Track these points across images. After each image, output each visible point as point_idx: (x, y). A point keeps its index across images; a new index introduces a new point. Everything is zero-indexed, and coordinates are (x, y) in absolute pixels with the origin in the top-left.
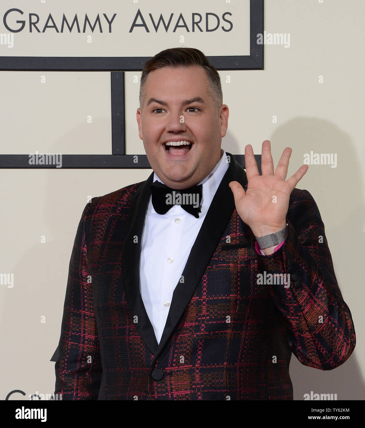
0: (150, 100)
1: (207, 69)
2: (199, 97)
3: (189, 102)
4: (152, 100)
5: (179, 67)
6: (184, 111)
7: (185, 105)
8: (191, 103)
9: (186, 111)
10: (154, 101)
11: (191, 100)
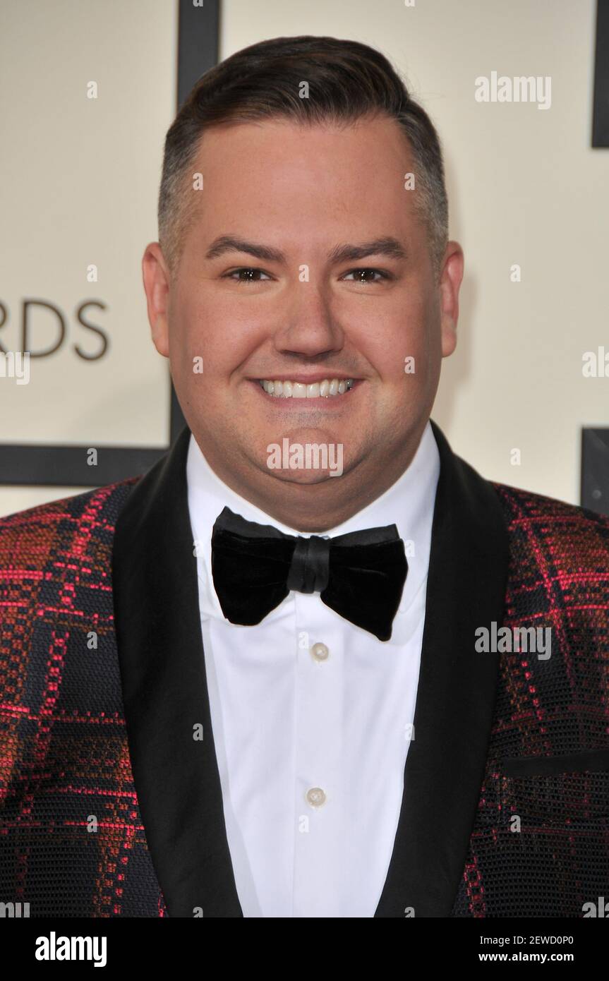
0: (219, 243)
1: (412, 126)
2: (389, 239)
3: (354, 253)
4: (226, 243)
5: (323, 124)
6: (337, 278)
7: (343, 260)
8: (361, 258)
9: (340, 279)
10: (234, 248)
11: (363, 248)
